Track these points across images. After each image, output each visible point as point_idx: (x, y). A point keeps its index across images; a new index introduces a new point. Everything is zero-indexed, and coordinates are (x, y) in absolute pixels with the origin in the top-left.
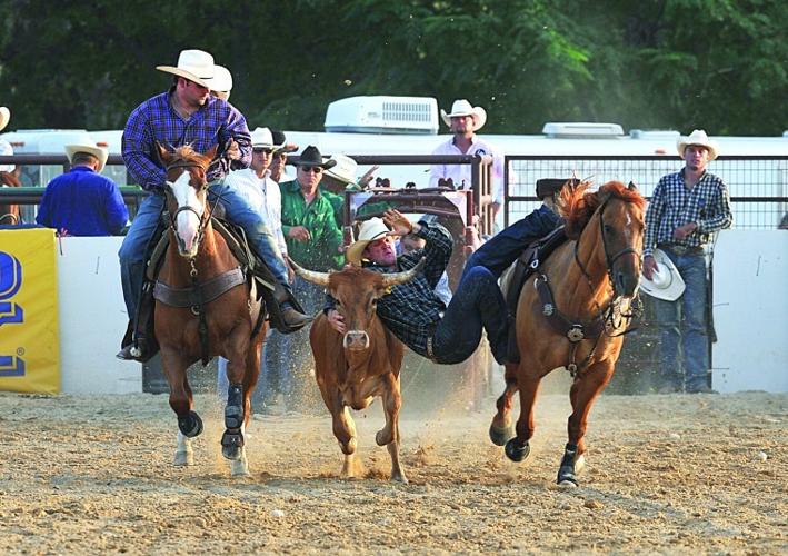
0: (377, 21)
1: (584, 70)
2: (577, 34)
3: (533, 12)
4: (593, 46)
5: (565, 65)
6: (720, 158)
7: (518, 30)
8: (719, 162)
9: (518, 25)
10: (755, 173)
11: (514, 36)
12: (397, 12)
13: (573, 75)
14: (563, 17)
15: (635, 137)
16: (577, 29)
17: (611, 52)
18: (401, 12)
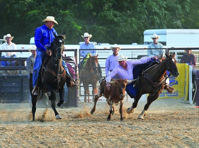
0: (33, 20)
1: (80, 30)
2: (78, 22)
3: (68, 17)
4: (82, 25)
5: (77, 29)
6: (122, 49)
7: (65, 21)
8: (121, 50)
9: (65, 20)
10: (126, 53)
11: (65, 23)
12: (38, 17)
13: (78, 32)
14: (75, 18)
15: (100, 45)
16: (78, 21)
17: (86, 26)
18: (39, 18)
